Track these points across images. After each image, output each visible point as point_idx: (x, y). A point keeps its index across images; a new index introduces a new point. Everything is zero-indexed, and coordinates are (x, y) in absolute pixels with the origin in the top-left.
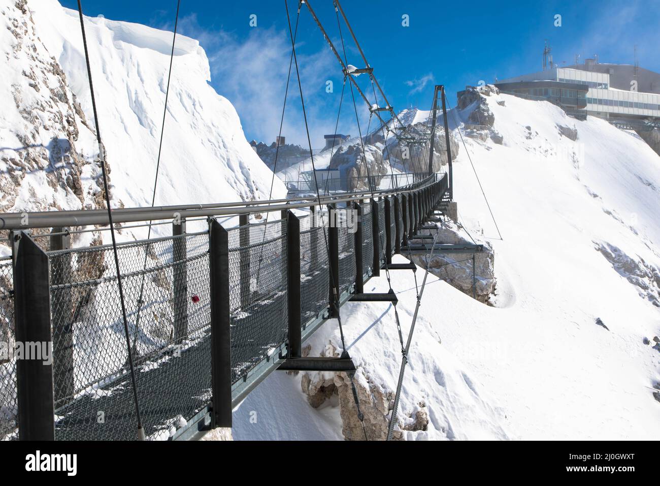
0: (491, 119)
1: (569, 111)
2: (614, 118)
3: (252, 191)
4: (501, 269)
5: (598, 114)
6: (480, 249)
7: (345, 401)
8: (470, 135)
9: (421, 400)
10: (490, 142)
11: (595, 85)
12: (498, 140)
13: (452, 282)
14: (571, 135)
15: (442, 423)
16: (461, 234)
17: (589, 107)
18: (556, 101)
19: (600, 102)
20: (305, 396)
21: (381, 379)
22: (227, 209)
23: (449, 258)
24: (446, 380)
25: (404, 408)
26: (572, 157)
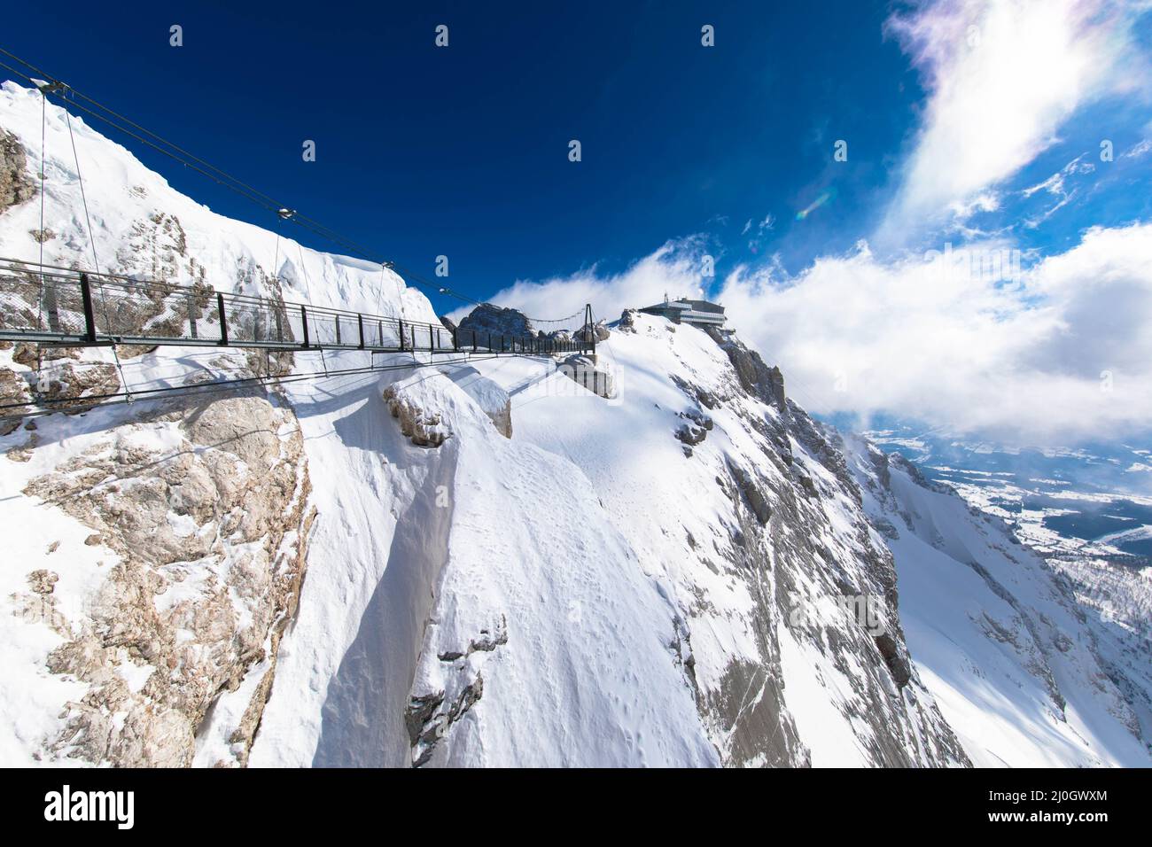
0: (633, 323)
1: (672, 320)
2: (695, 324)
5: (687, 322)
7: (400, 413)
8: (621, 329)
10: (630, 332)
11: (685, 309)
12: (634, 332)
14: (672, 330)
17: (682, 319)
19: (688, 317)
20: (391, 412)
21: (415, 403)
24: (456, 406)
25: (425, 416)
26: (671, 340)
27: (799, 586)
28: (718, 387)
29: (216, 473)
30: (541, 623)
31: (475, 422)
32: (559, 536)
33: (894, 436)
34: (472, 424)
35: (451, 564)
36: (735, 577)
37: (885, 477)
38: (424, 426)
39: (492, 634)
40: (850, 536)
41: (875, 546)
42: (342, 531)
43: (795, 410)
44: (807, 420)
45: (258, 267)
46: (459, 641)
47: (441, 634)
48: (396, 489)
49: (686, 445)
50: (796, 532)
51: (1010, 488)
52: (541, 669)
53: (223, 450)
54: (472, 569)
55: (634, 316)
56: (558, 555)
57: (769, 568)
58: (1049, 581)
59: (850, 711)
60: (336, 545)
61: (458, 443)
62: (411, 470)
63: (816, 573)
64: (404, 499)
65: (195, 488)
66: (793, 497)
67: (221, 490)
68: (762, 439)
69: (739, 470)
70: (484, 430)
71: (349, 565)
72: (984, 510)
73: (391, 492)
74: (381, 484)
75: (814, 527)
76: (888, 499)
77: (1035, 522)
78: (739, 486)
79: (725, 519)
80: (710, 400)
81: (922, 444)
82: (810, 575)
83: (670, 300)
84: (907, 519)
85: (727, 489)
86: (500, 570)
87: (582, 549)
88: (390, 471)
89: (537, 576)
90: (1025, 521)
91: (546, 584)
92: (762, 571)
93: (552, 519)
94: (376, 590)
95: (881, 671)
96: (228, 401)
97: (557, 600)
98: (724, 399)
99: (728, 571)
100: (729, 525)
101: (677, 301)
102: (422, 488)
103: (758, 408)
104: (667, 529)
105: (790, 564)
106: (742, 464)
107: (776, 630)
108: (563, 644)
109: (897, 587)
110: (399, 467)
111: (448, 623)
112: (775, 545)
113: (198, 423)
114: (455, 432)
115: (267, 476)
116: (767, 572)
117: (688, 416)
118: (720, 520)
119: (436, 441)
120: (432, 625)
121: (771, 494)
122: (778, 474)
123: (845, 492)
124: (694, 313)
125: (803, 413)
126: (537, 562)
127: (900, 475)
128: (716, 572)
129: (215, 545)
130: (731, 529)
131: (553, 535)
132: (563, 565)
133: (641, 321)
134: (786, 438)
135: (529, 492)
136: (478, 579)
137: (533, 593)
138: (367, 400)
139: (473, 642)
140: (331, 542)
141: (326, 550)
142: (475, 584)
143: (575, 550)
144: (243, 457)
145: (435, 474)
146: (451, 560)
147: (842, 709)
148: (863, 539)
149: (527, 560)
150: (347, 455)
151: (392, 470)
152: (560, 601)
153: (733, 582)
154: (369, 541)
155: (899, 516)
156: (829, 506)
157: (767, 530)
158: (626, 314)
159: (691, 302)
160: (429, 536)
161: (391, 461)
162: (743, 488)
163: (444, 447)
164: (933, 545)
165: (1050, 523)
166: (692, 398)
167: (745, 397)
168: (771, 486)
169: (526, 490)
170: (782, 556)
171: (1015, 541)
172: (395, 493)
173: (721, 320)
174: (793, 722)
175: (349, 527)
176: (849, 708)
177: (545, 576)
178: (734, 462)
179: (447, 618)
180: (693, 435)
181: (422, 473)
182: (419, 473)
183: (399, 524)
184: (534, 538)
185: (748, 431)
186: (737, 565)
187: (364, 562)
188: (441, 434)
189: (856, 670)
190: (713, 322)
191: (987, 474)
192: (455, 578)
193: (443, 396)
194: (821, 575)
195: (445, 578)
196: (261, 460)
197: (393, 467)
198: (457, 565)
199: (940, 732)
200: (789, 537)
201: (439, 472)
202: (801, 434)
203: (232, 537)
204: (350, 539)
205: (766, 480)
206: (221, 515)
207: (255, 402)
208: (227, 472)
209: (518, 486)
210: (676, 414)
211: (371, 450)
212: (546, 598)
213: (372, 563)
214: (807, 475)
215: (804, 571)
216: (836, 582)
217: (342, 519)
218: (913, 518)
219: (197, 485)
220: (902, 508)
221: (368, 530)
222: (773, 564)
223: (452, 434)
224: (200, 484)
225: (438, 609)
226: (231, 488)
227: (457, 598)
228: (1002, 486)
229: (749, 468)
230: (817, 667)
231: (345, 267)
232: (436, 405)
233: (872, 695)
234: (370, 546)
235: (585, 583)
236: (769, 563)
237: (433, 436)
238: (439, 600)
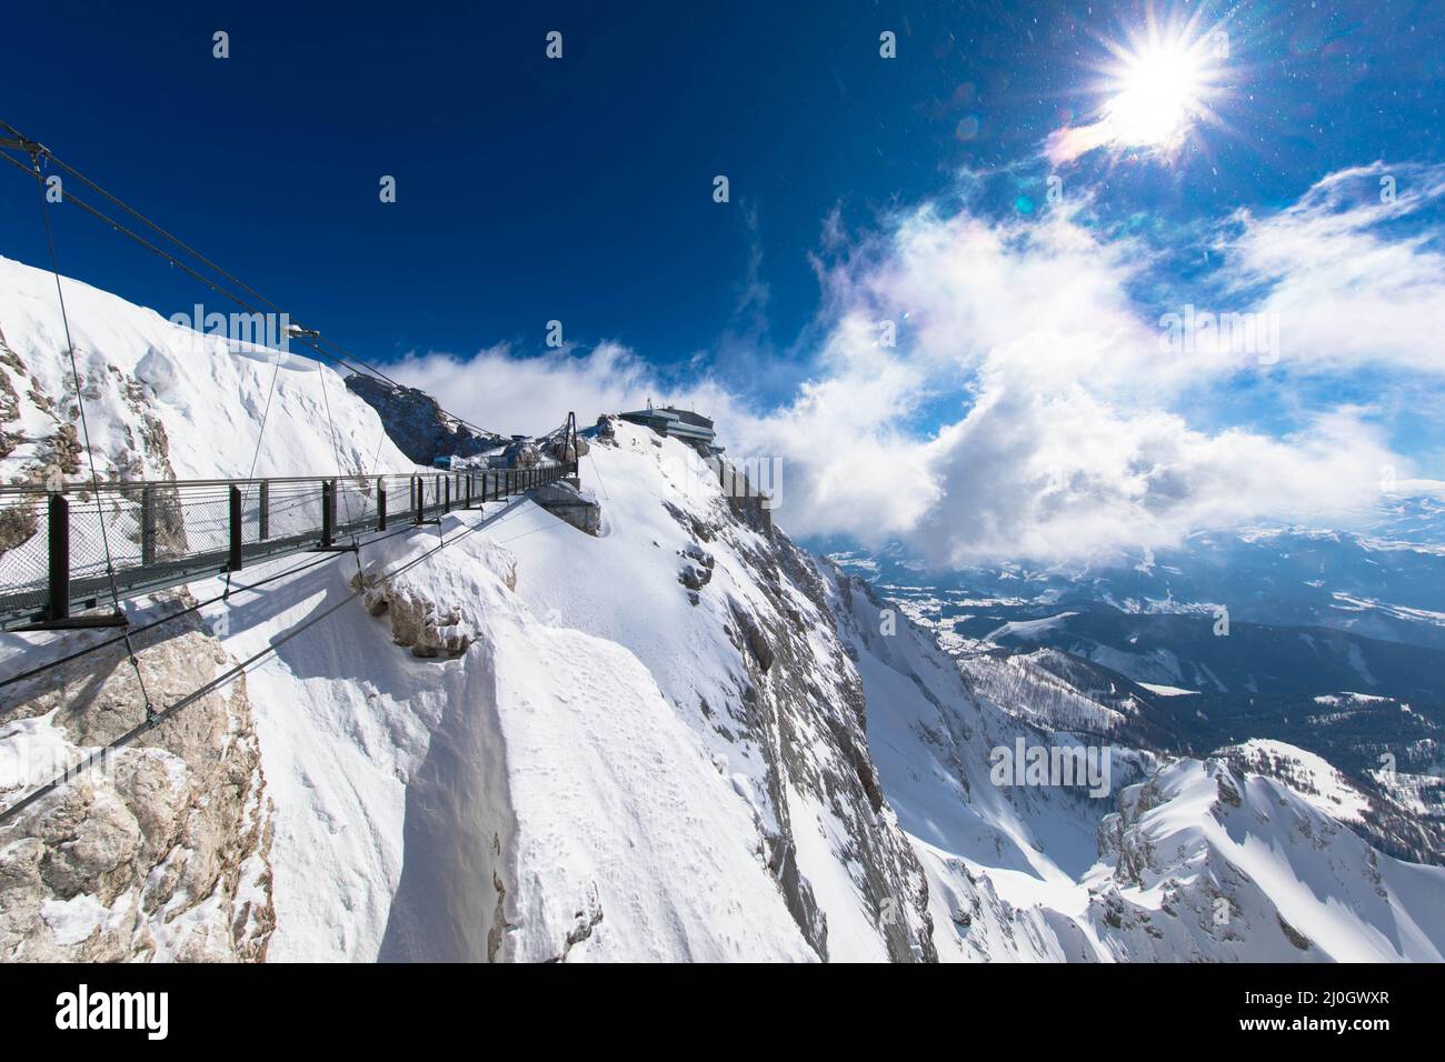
0: (613, 433)
1: (658, 432)
2: (681, 438)
3: (360, 469)
4: (605, 515)
5: (673, 435)
6: (591, 504)
7: (394, 612)
8: (600, 441)
9: (456, 606)
10: (611, 445)
11: (672, 420)
12: (616, 445)
13: (573, 524)
14: (659, 445)
15: (470, 618)
16: (579, 497)
17: (668, 431)
18: (651, 426)
19: (675, 429)
20: (367, 609)
21: (423, 594)
22: (329, 478)
23: (572, 510)
24: (480, 591)
25: (439, 612)
26: (658, 456)
27: (799, 735)
28: (710, 514)
29: (136, 794)
30: (635, 877)
31: (507, 611)
32: (634, 753)
33: (854, 557)
34: (505, 616)
35: (522, 833)
36: (748, 741)
37: (848, 598)
38: (439, 629)
39: (587, 913)
40: (829, 667)
41: (849, 674)
42: (319, 828)
43: (780, 537)
44: (791, 548)
45: (112, 369)
46: (553, 941)
47: (528, 941)
48: (396, 736)
49: (692, 591)
50: (793, 674)
51: (933, 601)
52: (646, 937)
53: (141, 745)
54: (549, 831)
55: (615, 424)
56: (637, 778)
57: (773, 721)
58: (958, 679)
59: (846, 856)
60: (312, 858)
61: (490, 647)
62: (419, 701)
63: (810, 715)
64: (414, 749)
65: (105, 837)
66: (787, 635)
67: (149, 825)
68: (755, 572)
69: (744, 613)
70: (521, 622)
71: (342, 883)
72: (917, 622)
73: (388, 740)
74: (369, 732)
75: (806, 666)
76: (851, 622)
77: (949, 629)
78: (743, 631)
79: (736, 675)
80: (706, 532)
81: (874, 564)
82: (806, 719)
83: (654, 407)
84: (865, 640)
85: (735, 638)
86: (580, 820)
87: (661, 762)
88: (382, 707)
89: (620, 813)
90: (943, 629)
91: (631, 821)
92: (769, 725)
93: (622, 731)
94: (392, 910)
95: (864, 803)
96: (150, 651)
97: (647, 838)
98: (717, 528)
99: (743, 735)
100: (740, 681)
101: (663, 410)
102: (441, 725)
103: (750, 538)
104: (680, 700)
105: (790, 711)
106: (745, 606)
107: (785, 791)
108: (664, 893)
109: (865, 713)
110: (397, 698)
111: (534, 920)
112: (776, 693)
113: (95, 707)
114: (485, 632)
115: (217, 772)
116: (772, 725)
117: (691, 555)
118: (731, 676)
119: (457, 648)
120: (513, 933)
121: (771, 636)
122: (774, 612)
123: (825, 624)
124: (682, 425)
125: (788, 540)
126: (617, 794)
127: (859, 595)
128: (731, 739)
129: (138, 933)
130: (742, 685)
131: (628, 753)
132: (645, 790)
133: (624, 431)
134: (774, 570)
135: (590, 700)
136: (558, 843)
137: (621, 839)
138: (324, 593)
139: (568, 934)
140: (301, 854)
141: (296, 871)
142: (558, 850)
143: (654, 766)
144: (176, 750)
145: (459, 701)
146: (522, 827)
147: (840, 856)
148: (839, 669)
149: (606, 795)
150: (303, 694)
151: (385, 705)
152: (651, 838)
153: (747, 747)
154: (367, 831)
155: (859, 637)
156: (813, 639)
157: (769, 678)
158: (603, 421)
159: (678, 412)
160: (464, 797)
161: (382, 692)
162: (748, 634)
163: (470, 657)
164: (884, 661)
165: (959, 629)
166: (688, 529)
167: (736, 525)
168: (769, 626)
169: (586, 698)
170: (783, 703)
171: (938, 648)
172: (396, 742)
173: (710, 435)
174: (810, 889)
175: (330, 818)
176: (845, 853)
177: (628, 811)
178: (738, 605)
179: (531, 913)
180: (699, 578)
181: (438, 702)
182: (433, 702)
183: (410, 791)
184: (608, 765)
185: (744, 566)
186: (749, 726)
187: (366, 870)
188: (465, 637)
189: (848, 810)
190: (703, 437)
191: (920, 589)
192: (532, 851)
193: (462, 578)
194: (815, 716)
195: (519, 855)
196: (208, 745)
197: (387, 700)
198: (530, 832)
199: (902, 847)
200: (786, 680)
201: (466, 695)
202: (786, 563)
203: (168, 907)
204: (335, 838)
205: (764, 619)
206: (145, 872)
207: (193, 641)
208: (156, 786)
209: (575, 695)
210: (678, 553)
211: (345, 678)
212: (634, 841)
213: (378, 867)
214: (794, 609)
215: (801, 715)
216: (825, 720)
217: (315, 809)
218: (869, 638)
219: (110, 830)
220: (861, 630)
221: (361, 812)
222: (776, 716)
223: (480, 634)
224: (115, 826)
225: (518, 905)
226: (166, 815)
227: (541, 879)
228: (928, 599)
229: (751, 611)
230: (819, 819)
231: (253, 361)
232: (453, 593)
233: (861, 831)
234: (370, 839)
235: (672, 805)
236: (773, 714)
237: (453, 641)
238: (515, 890)
